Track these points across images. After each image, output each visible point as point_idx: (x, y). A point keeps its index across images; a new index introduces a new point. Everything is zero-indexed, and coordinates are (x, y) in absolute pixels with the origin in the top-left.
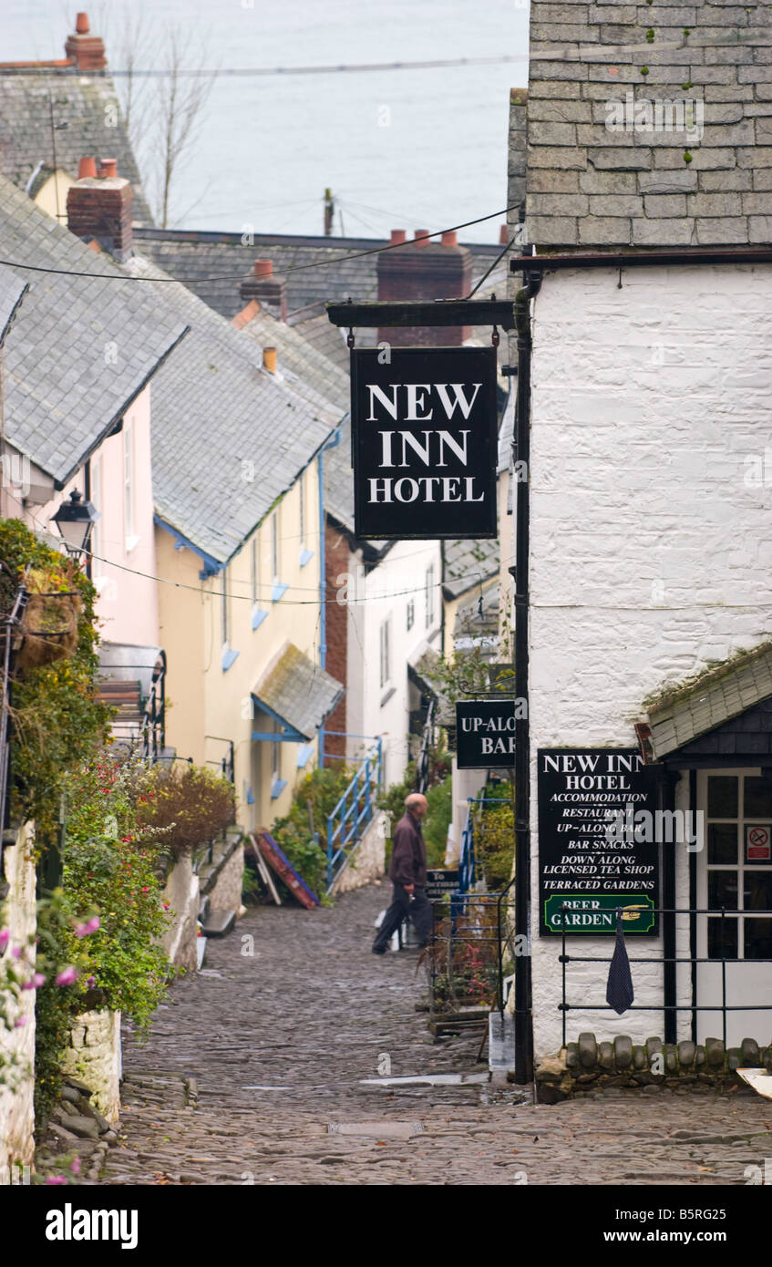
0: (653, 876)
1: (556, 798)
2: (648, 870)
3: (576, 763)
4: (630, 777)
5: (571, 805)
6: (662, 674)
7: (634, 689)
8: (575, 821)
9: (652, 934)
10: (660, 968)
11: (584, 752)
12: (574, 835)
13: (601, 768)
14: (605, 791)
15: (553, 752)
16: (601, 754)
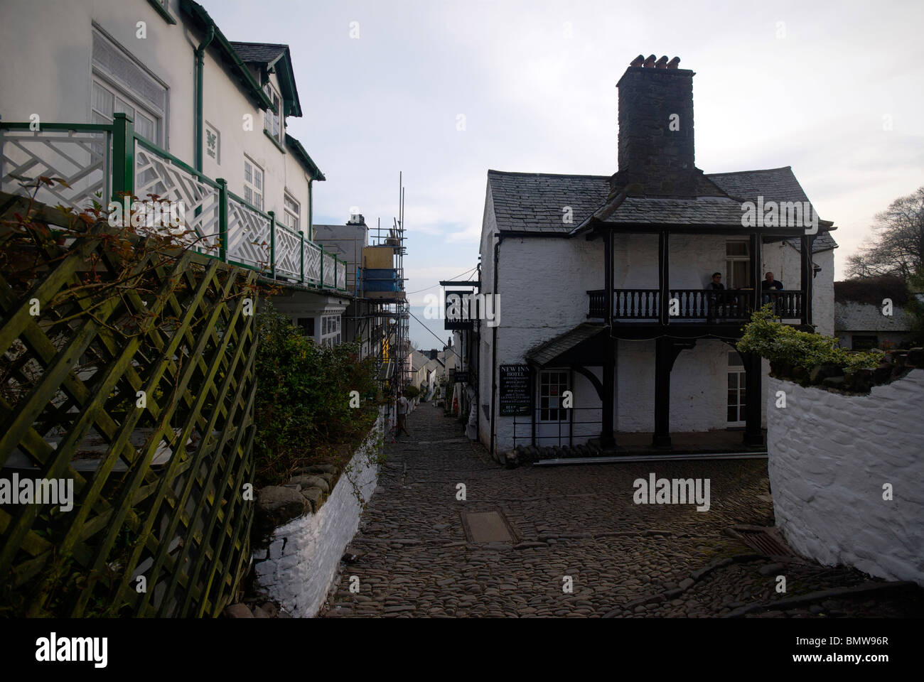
0: (529, 399)
1: (505, 378)
2: (528, 397)
3: (510, 369)
4: (524, 372)
5: (509, 380)
6: (532, 345)
7: (524, 349)
8: (509, 384)
9: (529, 415)
10: (530, 426)
11: (512, 366)
12: (510, 388)
13: (517, 371)
14: (517, 376)
15: (505, 366)
16: (516, 366)
